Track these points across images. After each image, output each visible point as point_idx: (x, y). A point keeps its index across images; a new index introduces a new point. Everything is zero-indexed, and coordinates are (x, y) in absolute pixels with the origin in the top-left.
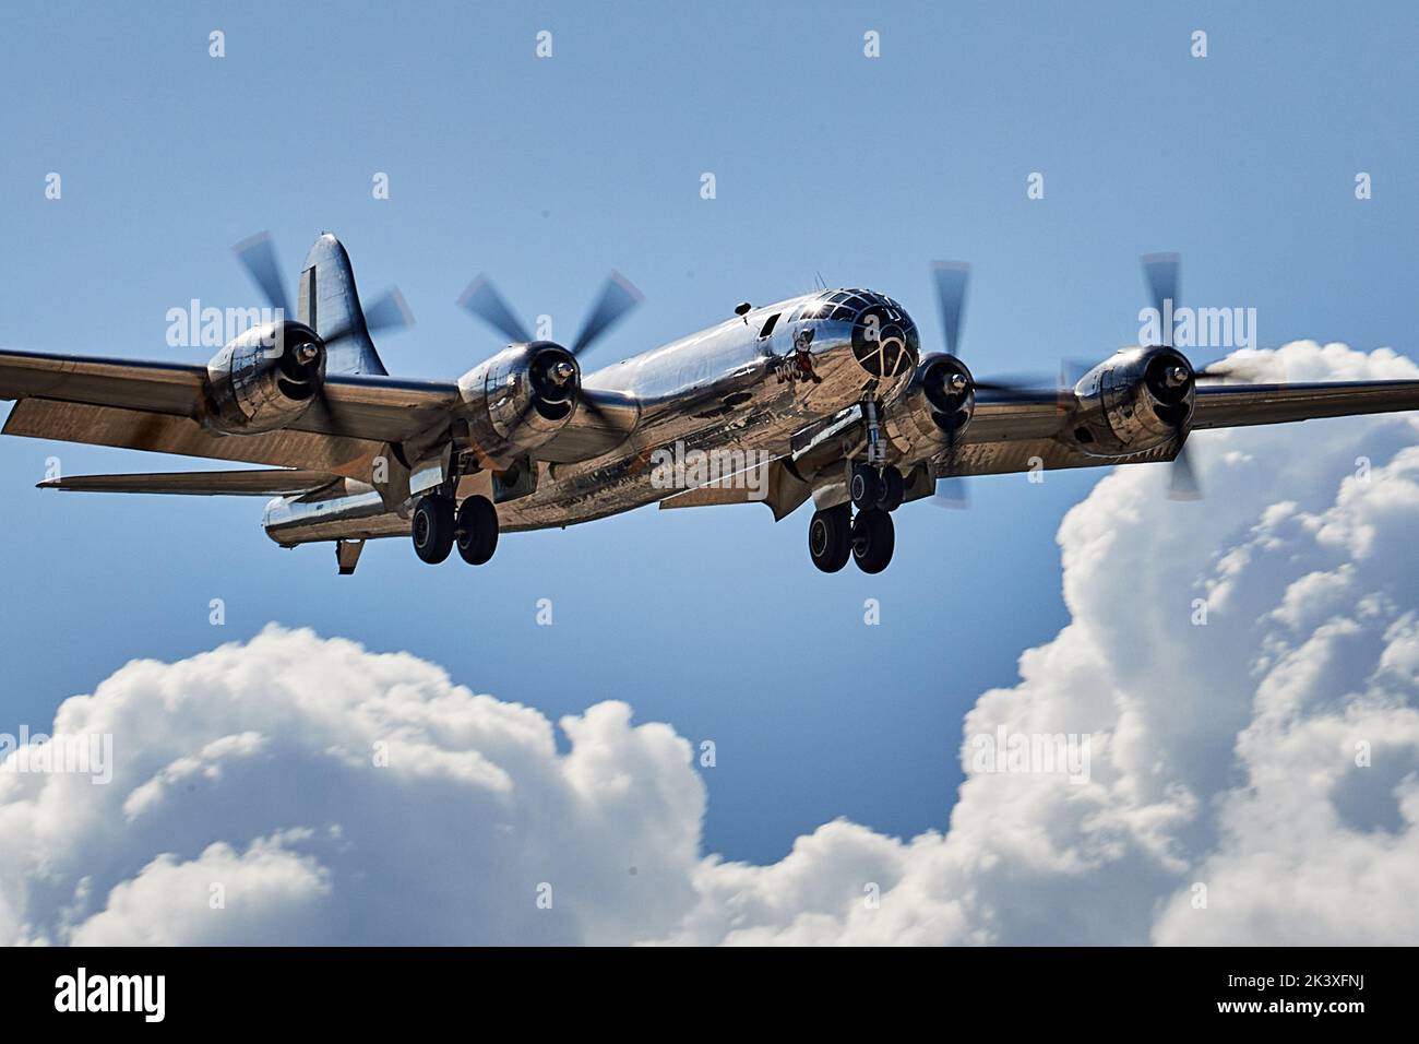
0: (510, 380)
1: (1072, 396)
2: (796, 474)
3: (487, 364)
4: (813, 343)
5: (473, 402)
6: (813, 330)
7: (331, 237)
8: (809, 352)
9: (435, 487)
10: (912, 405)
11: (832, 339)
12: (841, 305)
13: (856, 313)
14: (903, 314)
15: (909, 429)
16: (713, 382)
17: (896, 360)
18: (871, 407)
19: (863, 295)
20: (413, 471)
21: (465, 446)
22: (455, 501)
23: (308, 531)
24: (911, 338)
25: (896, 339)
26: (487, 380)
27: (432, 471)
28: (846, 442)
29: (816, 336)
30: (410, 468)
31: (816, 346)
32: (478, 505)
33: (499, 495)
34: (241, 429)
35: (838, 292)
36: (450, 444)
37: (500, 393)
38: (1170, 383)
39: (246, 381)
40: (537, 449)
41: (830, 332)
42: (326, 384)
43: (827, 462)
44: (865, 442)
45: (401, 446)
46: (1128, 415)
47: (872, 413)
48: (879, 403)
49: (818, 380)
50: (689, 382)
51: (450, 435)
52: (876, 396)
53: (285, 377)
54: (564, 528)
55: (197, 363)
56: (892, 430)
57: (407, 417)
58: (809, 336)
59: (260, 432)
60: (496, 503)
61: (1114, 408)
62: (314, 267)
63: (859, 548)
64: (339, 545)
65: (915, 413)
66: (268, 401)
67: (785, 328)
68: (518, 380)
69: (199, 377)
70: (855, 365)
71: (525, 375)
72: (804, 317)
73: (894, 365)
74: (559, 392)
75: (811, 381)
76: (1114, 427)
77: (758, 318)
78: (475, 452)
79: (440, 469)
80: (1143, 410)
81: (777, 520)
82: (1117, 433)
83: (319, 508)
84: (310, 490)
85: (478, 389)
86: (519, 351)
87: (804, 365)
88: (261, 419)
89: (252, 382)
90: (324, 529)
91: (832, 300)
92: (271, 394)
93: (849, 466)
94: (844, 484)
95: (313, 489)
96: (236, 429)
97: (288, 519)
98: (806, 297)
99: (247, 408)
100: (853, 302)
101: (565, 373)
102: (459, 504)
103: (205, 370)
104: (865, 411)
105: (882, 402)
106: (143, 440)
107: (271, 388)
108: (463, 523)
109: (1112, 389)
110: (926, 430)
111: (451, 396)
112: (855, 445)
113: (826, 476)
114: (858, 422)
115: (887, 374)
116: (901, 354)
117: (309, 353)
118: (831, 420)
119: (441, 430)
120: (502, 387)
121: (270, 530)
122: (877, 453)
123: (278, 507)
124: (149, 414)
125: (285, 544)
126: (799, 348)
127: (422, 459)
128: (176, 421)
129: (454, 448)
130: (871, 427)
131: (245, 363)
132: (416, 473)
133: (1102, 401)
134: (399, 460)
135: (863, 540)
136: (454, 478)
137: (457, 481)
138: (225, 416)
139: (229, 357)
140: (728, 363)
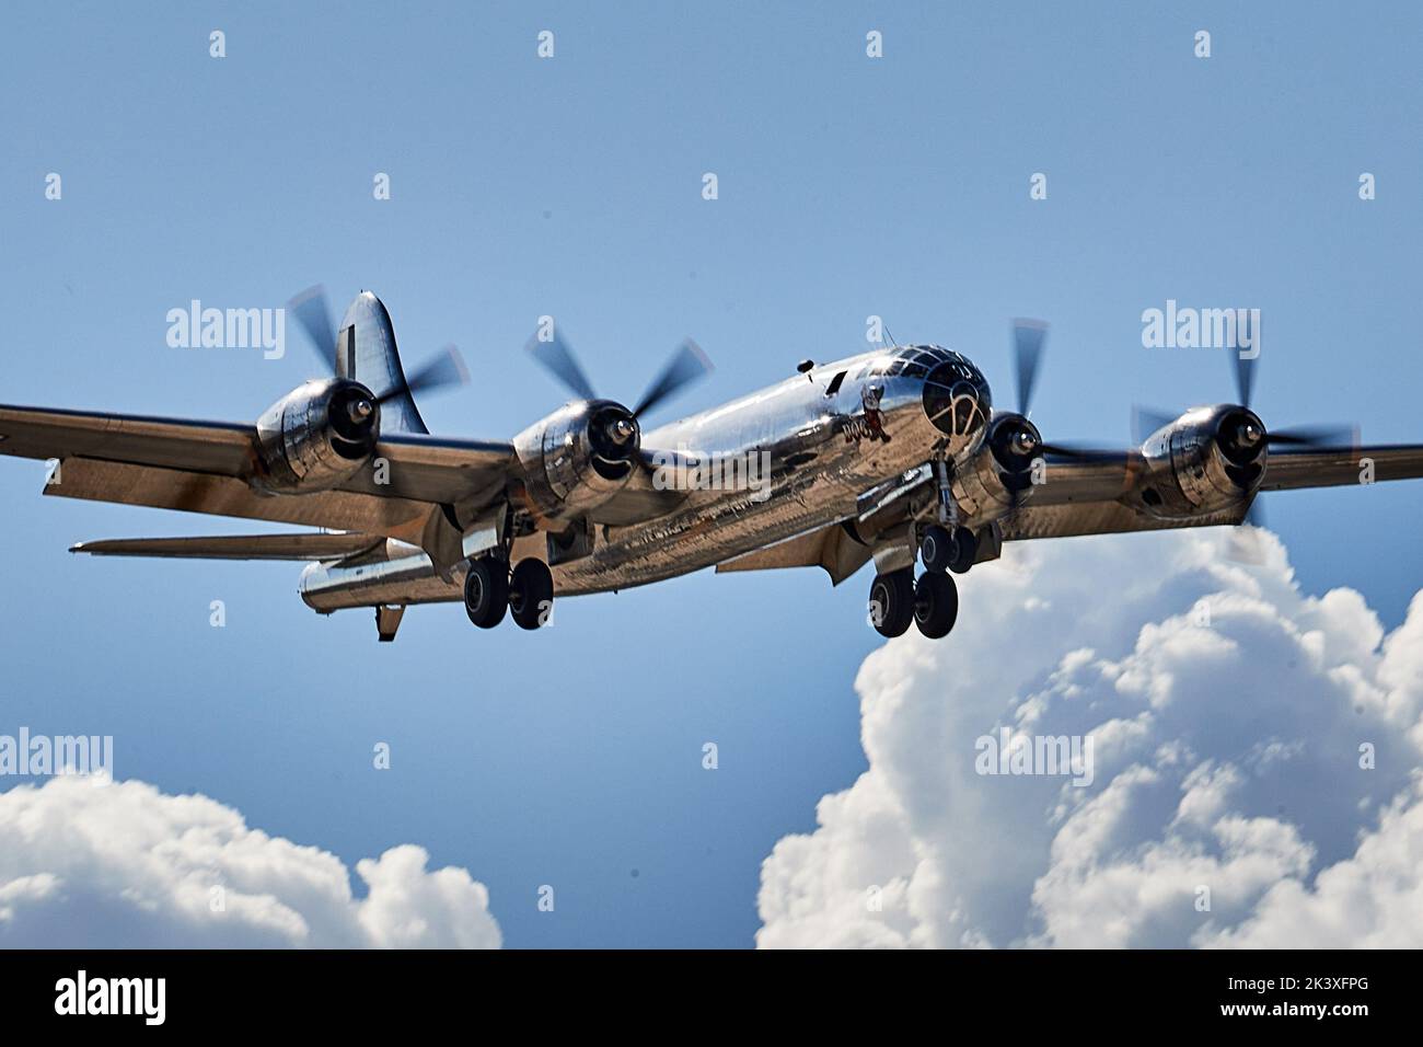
0: (568, 440)
1: (1140, 457)
2: (857, 538)
3: (544, 423)
4: (882, 401)
5: (530, 462)
6: (883, 388)
7: (370, 295)
8: (878, 410)
9: (488, 550)
10: (979, 466)
11: (901, 397)
12: (912, 361)
13: (927, 369)
14: (974, 371)
15: (975, 490)
16: (777, 440)
17: (968, 417)
18: (943, 467)
19: (934, 352)
20: (465, 533)
21: (520, 507)
22: (508, 563)
23: (347, 596)
24: (984, 396)
25: (969, 397)
26: (544, 439)
27: (487, 532)
28: (915, 503)
29: (885, 394)
30: (462, 531)
31: (886, 403)
32: (532, 566)
33: (554, 557)
34: (293, 490)
35: (907, 348)
36: (506, 505)
37: (558, 453)
38: (1242, 442)
39: (298, 439)
40: (595, 510)
41: (899, 389)
42: (378, 443)
43: (891, 525)
44: (936, 501)
45: (453, 507)
46: (1198, 476)
47: (943, 472)
48: (950, 462)
49: (887, 439)
50: (751, 441)
51: (506, 495)
52: (947, 456)
53: (338, 436)
54: (616, 592)
55: (246, 422)
56: (958, 491)
57: (460, 478)
58: (879, 394)
59: (309, 492)
60: (552, 564)
61: (1184, 469)
62: (353, 327)
63: (922, 611)
64: (379, 611)
65: (981, 474)
66: (321, 461)
67: (853, 385)
68: (576, 439)
69: (248, 437)
70: (925, 422)
71: (584, 435)
72: (873, 373)
73: (965, 423)
74: (618, 452)
75: (880, 439)
76: (1184, 488)
77: (823, 376)
78: (530, 513)
79: (495, 531)
80: (1214, 468)
81: (834, 585)
82: (1187, 494)
83: (358, 573)
84: (349, 555)
85: (534, 449)
86: (578, 408)
87: (873, 423)
88: (313, 479)
89: (303, 441)
90: (364, 594)
91: (902, 357)
92: (323, 452)
93: (912, 528)
94: (907, 547)
95: (353, 553)
96: (287, 489)
97: (327, 584)
98: (873, 354)
99: (299, 468)
100: (923, 359)
101: (625, 432)
102: (513, 568)
103: (254, 429)
104: (935, 470)
105: (954, 462)
106: (188, 501)
107: (324, 446)
108: (517, 586)
109: (1182, 449)
110: (991, 490)
111: (506, 456)
112: (924, 505)
113: (889, 539)
114: (929, 483)
115: (959, 432)
116: (973, 411)
117: (365, 411)
118: (899, 481)
119: (496, 490)
120: (559, 447)
121: (306, 596)
122: (949, 513)
123: (314, 572)
124: (195, 475)
125: (321, 611)
126: (868, 406)
127: (475, 521)
128: (222, 481)
129: (510, 510)
130: (941, 487)
131: (297, 422)
132: (468, 535)
133: (1172, 461)
134: (451, 522)
135: (926, 605)
136: (508, 540)
137: (511, 543)
138: (275, 475)
139: (280, 416)
140: (794, 422)
